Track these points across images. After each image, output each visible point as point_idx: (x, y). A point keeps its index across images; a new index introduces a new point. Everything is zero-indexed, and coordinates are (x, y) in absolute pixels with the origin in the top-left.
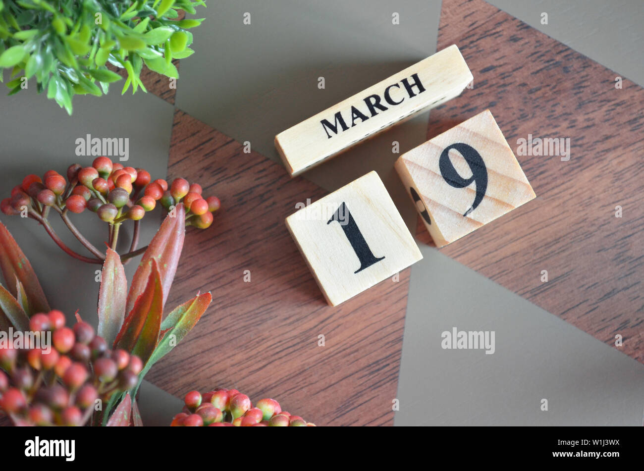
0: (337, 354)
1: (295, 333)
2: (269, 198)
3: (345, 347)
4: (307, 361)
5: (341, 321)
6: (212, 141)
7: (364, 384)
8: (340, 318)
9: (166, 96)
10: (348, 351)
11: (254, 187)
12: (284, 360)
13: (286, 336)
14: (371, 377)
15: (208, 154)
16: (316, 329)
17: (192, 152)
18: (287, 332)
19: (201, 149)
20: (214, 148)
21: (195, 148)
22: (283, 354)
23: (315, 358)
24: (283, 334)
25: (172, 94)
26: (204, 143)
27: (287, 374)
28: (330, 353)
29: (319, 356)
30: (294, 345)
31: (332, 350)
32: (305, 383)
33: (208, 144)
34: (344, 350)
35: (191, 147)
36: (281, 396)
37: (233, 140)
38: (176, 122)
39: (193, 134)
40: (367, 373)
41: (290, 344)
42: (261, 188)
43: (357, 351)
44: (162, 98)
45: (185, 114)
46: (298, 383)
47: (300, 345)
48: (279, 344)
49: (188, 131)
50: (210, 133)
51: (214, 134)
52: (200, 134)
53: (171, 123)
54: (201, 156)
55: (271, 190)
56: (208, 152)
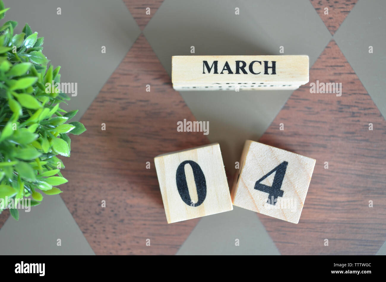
1: (330, 199)
2: (356, 116)
4: (329, 218)
5: (360, 207)
6: (343, 68)
7: (353, 249)
9: (331, 28)
10: (355, 226)
11: (352, 106)
12: (316, 210)
13: (325, 198)
14: (359, 247)
16: (343, 204)
17: (328, 68)
19: (335, 69)
20: (342, 72)
21: (331, 66)
22: (317, 207)
23: (334, 219)
24: (323, 196)
25: (335, 30)
26: (338, 66)
27: (313, 219)
28: (343, 221)
29: (336, 219)
31: (346, 220)
32: (321, 230)
33: (339, 68)
34: (353, 224)
35: (329, 65)
36: (303, 230)
37: (354, 73)
38: (329, 46)
39: (334, 58)
40: (358, 243)
41: (324, 204)
42: (356, 108)
43: (360, 228)
44: (328, 29)
45: (336, 44)
46: (317, 227)
47: (329, 208)
48: (318, 200)
49: (333, 54)
50: (344, 63)
51: (346, 64)
52: (338, 60)
53: (326, 45)
54: (332, 72)
55: (360, 113)
56: (337, 72)
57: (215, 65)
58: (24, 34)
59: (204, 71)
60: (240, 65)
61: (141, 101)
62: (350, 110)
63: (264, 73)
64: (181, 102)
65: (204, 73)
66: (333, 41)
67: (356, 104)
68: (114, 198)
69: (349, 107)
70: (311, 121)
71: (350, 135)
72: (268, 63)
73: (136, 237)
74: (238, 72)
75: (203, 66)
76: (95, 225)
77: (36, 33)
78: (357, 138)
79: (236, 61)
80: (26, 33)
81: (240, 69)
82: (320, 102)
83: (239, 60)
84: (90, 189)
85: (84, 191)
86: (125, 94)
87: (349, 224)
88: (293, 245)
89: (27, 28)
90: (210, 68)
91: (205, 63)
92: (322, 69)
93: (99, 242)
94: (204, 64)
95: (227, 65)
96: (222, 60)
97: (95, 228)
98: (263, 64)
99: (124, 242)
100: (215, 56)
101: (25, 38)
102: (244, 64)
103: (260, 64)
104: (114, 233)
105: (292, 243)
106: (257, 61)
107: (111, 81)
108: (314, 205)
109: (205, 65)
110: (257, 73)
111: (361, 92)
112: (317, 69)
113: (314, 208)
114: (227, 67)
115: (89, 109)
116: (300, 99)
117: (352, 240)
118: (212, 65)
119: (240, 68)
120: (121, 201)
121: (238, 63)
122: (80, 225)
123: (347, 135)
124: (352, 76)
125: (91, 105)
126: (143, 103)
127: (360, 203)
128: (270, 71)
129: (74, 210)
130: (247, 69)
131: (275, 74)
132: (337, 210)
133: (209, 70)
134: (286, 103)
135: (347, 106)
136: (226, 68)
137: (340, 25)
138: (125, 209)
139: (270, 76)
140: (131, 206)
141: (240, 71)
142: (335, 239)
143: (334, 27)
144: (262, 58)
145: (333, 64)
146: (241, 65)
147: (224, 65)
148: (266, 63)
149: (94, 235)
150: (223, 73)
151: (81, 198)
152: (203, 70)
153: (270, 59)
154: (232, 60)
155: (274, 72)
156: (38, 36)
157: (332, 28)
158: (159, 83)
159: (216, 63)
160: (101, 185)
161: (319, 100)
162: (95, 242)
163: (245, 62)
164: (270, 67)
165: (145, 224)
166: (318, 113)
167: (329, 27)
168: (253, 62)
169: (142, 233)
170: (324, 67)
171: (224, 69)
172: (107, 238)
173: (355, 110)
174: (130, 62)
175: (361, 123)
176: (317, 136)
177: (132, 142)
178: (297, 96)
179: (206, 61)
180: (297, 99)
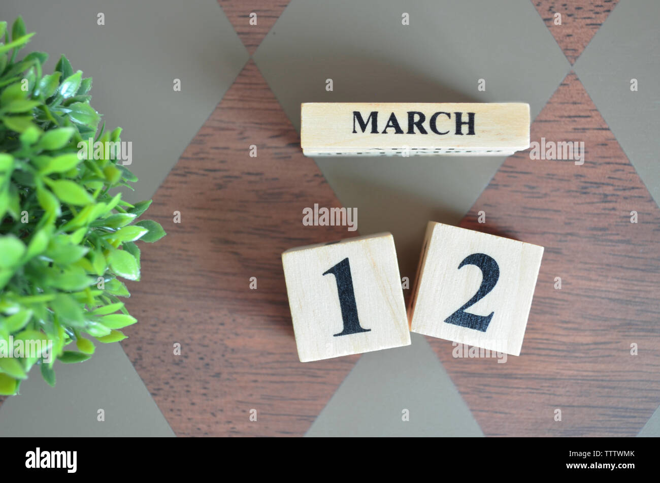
0: (593, 380)
1: (565, 339)
2: (610, 202)
3: (604, 378)
4: (563, 372)
5: (614, 353)
6: (589, 119)
7: (603, 422)
8: (614, 349)
9: (569, 53)
10: (604, 384)
11: (603, 184)
12: (542, 358)
13: (556, 338)
14: (613, 419)
15: (578, 129)
16: (586, 347)
17: (564, 119)
18: (558, 335)
19: (575, 121)
20: (587, 126)
21: (570, 117)
22: (544, 352)
23: (571, 373)
24: (554, 334)
25: (576, 55)
26: (580, 117)
27: (537, 372)
28: (587, 376)
29: (575, 373)
30: (558, 350)
31: (591, 374)
32: (548, 390)
33: (583, 120)
34: (602, 380)
35: (566, 114)
36: (520, 390)
37: (608, 129)
38: (565, 82)
39: (575, 103)
40: (611, 413)
41: (555, 347)
42: (611, 188)
43: (614, 388)
44: (564, 53)
45: (577, 79)
46: (542, 386)
47: (563, 354)
48: (545, 341)
49: (572, 97)
50: (590, 110)
51: (594, 113)
52: (581, 107)
53: (561, 81)
54: (570, 127)
55: (618, 195)
56: (579, 127)
57: (373, 118)
58: (59, 74)
59: (354, 129)
60: (415, 119)
61: (249, 174)
62: (601, 190)
63: (455, 132)
64: (317, 175)
65: (355, 132)
66: (572, 74)
67: (611, 181)
68: (204, 337)
69: (599, 185)
70: (534, 209)
71: (600, 233)
72: (463, 115)
73: (241, 402)
74: (411, 131)
75: (353, 121)
76: (172, 382)
77: (80, 72)
78: (612, 238)
79: (408, 113)
80: (62, 71)
81: (415, 126)
82: (551, 176)
83: (413, 110)
84: (164, 322)
85: (155, 325)
86: (222, 162)
87: (597, 380)
88: (502, 416)
89: (63, 63)
90: (365, 123)
91: (357, 115)
92: (554, 121)
93: (179, 410)
94: (354, 118)
95: (393, 118)
96: (384, 110)
97: (172, 387)
98: (453, 117)
99: (222, 410)
100: (373, 104)
101: (61, 81)
102: (422, 117)
103: (448, 118)
104: (205, 395)
105: (501, 413)
106: (443, 113)
107: (199, 140)
108: (539, 349)
109: (356, 119)
110: (443, 132)
111: (618, 161)
112: (546, 121)
113: (539, 355)
114: (393, 123)
115: (161, 187)
116: (517, 172)
117: (602, 407)
118: (368, 118)
119: (416, 124)
120: (216, 343)
121: (411, 115)
122: (147, 382)
123: (595, 233)
124: (604, 132)
125: (166, 181)
126: (253, 178)
127: (613, 346)
128: (465, 129)
129: (137, 357)
130: (426, 125)
131: (474, 134)
132: (577, 357)
133: (363, 127)
134: (493, 179)
135: (596, 183)
136: (391, 124)
137: (584, 47)
138: (223, 356)
139: (465, 138)
140: (233, 350)
141: (416, 129)
142: (573, 406)
143: (575, 50)
144: (452, 107)
145: (572, 114)
146: (417, 118)
147: (388, 119)
148: (459, 115)
149: (171, 399)
150: (387, 132)
151: (148, 337)
152: (353, 127)
153: (465, 108)
154: (401, 110)
155: (471, 132)
156: (83, 76)
157: (572, 53)
158: (280, 144)
159: (374, 115)
160: (182, 314)
161: (548, 174)
162: (172, 410)
163: (424, 113)
164: (465, 123)
165: (255, 381)
166: (546, 195)
167: (566, 50)
168: (437, 114)
169: (251, 395)
170: (557, 119)
171: (388, 126)
172: (193, 404)
173: (609, 190)
174: (232, 108)
175: (617, 213)
176: (544, 233)
177: (234, 243)
178: (511, 167)
179: (359, 113)
180: (512, 172)
